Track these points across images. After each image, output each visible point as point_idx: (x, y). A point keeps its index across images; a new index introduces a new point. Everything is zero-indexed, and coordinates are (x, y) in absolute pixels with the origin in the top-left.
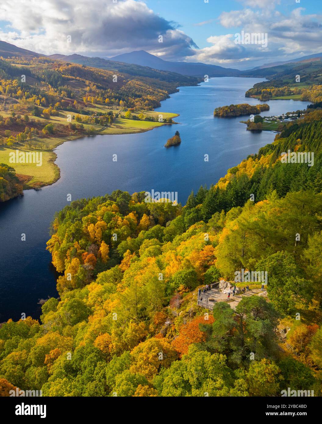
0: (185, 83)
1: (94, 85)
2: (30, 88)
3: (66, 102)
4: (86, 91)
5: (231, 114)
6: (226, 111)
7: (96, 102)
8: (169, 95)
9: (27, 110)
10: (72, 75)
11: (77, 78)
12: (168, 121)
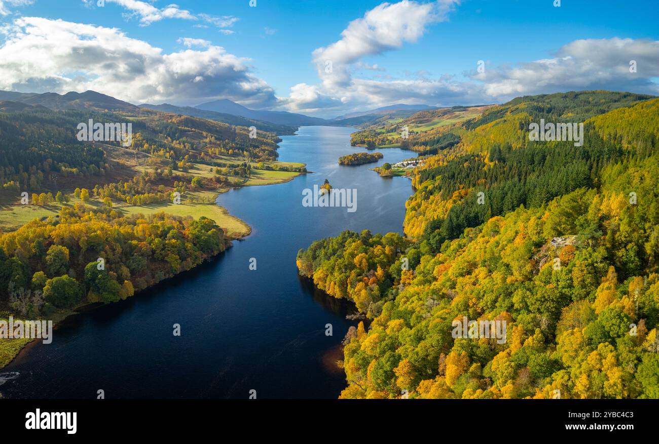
0: (283, 132)
1: (212, 136)
2: (156, 142)
3: (194, 155)
4: (206, 143)
5: (356, 162)
6: (351, 160)
7: (221, 153)
8: (277, 144)
9: (160, 163)
10: (186, 126)
11: (193, 129)
12: (302, 171)
